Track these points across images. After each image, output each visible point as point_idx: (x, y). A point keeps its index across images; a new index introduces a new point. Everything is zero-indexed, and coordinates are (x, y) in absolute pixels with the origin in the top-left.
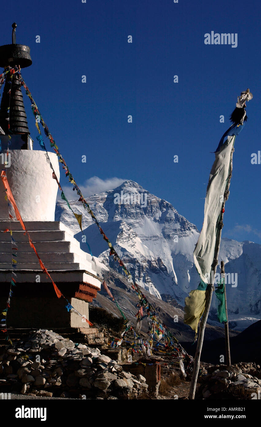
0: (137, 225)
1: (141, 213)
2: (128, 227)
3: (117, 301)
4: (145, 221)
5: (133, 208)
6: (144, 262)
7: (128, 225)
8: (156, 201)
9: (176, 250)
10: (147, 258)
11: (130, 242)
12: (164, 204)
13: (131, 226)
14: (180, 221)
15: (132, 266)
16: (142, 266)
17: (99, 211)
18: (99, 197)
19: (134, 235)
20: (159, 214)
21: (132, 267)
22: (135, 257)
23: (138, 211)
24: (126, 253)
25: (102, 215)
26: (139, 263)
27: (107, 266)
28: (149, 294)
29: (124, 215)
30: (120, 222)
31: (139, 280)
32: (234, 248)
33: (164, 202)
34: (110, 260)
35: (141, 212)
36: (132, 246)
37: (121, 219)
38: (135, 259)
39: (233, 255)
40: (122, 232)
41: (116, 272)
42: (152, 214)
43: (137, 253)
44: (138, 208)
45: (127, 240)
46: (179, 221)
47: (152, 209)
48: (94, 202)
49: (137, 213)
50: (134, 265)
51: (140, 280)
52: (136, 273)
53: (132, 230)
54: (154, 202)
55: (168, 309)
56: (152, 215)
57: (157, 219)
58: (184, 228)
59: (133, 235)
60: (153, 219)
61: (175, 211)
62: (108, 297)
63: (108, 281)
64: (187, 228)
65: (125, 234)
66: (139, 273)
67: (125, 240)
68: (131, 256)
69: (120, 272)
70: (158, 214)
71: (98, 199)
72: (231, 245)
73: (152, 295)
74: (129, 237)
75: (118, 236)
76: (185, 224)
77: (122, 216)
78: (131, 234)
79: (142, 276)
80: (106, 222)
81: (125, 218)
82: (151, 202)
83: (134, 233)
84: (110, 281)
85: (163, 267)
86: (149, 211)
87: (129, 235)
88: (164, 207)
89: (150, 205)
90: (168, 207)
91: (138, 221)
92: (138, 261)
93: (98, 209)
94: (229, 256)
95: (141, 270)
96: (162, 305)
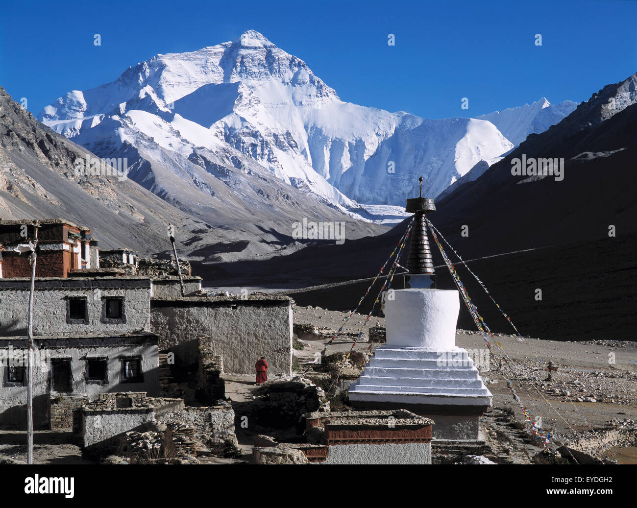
0: (259, 88)
1: (265, 73)
2: (249, 90)
3: (233, 186)
4: (271, 83)
5: (256, 66)
6: (268, 136)
7: (249, 87)
8: (285, 58)
9: (309, 121)
10: (273, 131)
11: (252, 111)
12: (295, 62)
13: (252, 90)
14: (316, 84)
15: (252, 140)
16: (266, 141)
17: (210, 69)
18: (211, 51)
19: (257, 102)
20: (289, 74)
21: (254, 143)
22: (256, 130)
23: (261, 70)
24: (245, 124)
25: (215, 75)
26: (262, 137)
27: (221, 140)
28: (275, 177)
29: (244, 75)
30: (239, 83)
31: (262, 158)
32: (383, 120)
33: (296, 60)
34: (225, 133)
35: (266, 71)
36: (254, 115)
37: (240, 81)
38: (258, 131)
39: (382, 129)
40: (241, 97)
41: (233, 148)
42: (280, 74)
43: (260, 124)
44: (262, 66)
45: (247, 107)
46: (314, 84)
47: (279, 68)
48: (205, 57)
49: (260, 73)
50: (256, 140)
51: (264, 158)
52: (259, 150)
53: (253, 95)
54: (283, 59)
55: (299, 196)
56: (279, 76)
57: (287, 80)
58: (321, 94)
59: (255, 101)
60: (281, 80)
61: (309, 71)
62: (222, 181)
63: (223, 160)
64: (325, 94)
65: (245, 100)
66: (262, 150)
67: (244, 108)
68: (251, 128)
69: (237, 148)
70: (287, 74)
71: (210, 54)
72: (380, 116)
73: (279, 179)
74: (250, 103)
75: (236, 102)
76: (322, 88)
77: (241, 76)
78: (253, 100)
79: (266, 154)
80: (220, 83)
81: (245, 78)
82: (278, 59)
83: (256, 99)
84: (226, 160)
85: (294, 143)
86: (276, 71)
87: (250, 101)
88: (295, 65)
89: (277, 63)
90: (300, 66)
91: (261, 82)
92: (260, 135)
93: (210, 66)
94: (377, 130)
95: (265, 146)
96: (290, 192)
